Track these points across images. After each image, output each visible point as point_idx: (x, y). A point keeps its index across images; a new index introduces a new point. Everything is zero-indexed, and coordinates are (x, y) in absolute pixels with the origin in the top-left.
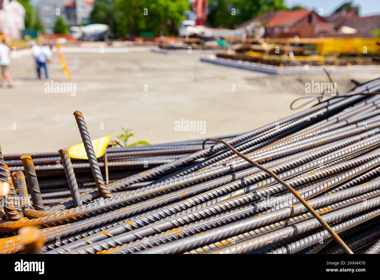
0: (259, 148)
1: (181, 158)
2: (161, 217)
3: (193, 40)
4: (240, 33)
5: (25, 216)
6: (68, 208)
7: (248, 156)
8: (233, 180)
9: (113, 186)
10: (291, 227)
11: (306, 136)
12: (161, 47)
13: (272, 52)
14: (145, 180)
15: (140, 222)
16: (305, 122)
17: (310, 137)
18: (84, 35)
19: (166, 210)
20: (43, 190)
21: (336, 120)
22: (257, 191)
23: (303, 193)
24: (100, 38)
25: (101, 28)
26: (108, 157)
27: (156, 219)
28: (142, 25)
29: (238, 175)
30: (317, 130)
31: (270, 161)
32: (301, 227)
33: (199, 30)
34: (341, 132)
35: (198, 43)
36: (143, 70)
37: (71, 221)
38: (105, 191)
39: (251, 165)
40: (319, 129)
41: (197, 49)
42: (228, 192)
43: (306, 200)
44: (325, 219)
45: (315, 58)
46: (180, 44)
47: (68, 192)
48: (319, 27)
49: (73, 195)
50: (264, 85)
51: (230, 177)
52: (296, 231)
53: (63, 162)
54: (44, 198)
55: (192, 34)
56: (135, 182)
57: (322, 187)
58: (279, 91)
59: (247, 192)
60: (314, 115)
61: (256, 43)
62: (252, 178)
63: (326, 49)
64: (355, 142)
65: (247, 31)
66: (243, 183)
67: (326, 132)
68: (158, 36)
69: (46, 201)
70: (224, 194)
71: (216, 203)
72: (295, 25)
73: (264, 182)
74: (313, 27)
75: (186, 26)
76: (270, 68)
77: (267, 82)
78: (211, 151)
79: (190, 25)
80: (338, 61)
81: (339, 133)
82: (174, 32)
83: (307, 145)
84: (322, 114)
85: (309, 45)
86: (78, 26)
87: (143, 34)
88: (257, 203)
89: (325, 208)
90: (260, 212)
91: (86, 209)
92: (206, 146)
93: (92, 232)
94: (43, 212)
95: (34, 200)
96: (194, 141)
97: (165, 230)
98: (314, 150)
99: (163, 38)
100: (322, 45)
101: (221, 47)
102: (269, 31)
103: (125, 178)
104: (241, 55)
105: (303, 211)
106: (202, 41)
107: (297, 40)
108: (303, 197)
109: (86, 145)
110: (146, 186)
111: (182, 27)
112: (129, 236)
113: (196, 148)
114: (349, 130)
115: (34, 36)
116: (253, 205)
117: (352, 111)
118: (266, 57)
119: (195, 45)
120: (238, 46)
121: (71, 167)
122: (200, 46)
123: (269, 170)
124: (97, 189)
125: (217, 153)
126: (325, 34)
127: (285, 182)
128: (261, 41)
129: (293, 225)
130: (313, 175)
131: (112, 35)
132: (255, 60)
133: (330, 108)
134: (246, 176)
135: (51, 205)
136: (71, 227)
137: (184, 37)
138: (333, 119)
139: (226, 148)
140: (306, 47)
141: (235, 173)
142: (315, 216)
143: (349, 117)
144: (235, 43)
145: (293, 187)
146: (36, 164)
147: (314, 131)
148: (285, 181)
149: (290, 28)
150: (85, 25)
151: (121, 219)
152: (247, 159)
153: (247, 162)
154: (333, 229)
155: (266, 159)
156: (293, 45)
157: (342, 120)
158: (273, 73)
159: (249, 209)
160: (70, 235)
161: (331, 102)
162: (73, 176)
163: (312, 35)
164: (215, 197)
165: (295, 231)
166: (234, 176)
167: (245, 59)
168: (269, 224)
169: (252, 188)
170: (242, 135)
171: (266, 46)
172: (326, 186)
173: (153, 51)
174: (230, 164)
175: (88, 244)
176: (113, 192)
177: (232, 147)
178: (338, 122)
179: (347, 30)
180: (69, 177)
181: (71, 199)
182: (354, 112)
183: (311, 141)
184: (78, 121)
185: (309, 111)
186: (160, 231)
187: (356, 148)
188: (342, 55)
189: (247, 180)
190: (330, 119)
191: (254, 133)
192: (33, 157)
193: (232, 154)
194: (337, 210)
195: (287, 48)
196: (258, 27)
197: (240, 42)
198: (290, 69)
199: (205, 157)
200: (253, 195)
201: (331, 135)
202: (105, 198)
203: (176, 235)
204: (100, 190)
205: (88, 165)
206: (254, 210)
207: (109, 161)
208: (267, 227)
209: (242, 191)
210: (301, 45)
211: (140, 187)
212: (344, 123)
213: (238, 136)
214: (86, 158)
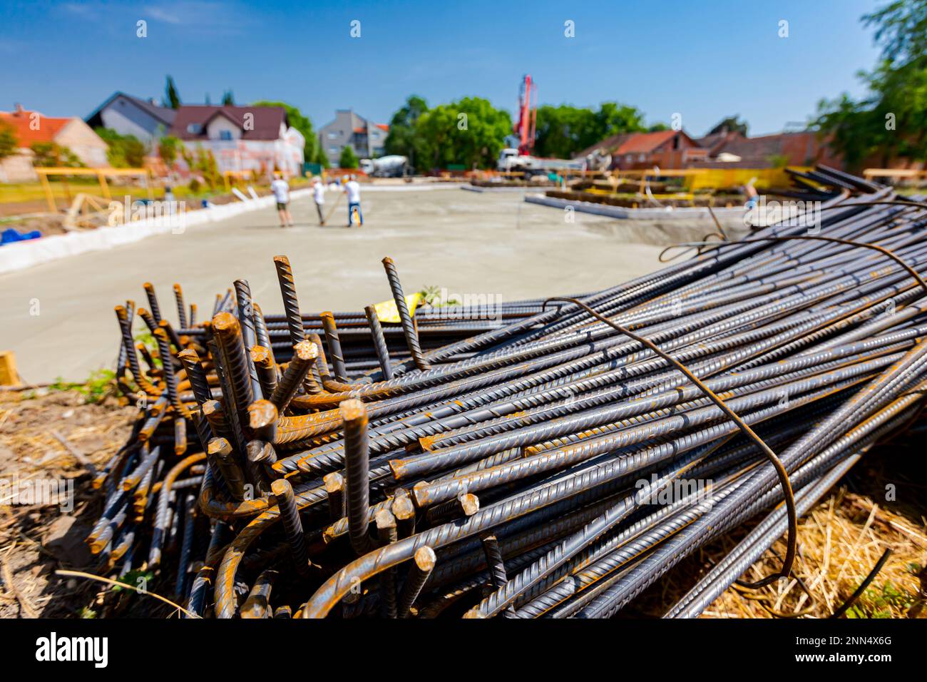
0: (622, 311)
1: (515, 323)
2: (499, 397)
3: (515, 174)
4: (578, 164)
5: (325, 388)
6: (379, 381)
7: (613, 320)
8: (592, 352)
9: (432, 355)
10: (680, 417)
11: (689, 296)
12: (473, 184)
13: (622, 189)
14: (466, 351)
15: (470, 402)
16: (685, 277)
17: (694, 297)
18: (377, 169)
19: (505, 388)
20: (347, 358)
21: (730, 275)
22: (626, 367)
23: (698, 370)
24: (396, 173)
25: (398, 160)
26: (418, 320)
27: (492, 400)
28: (450, 155)
29: (598, 345)
30: (703, 288)
31: (641, 328)
32: (694, 417)
33: (523, 160)
34: (740, 291)
35: (522, 178)
36: (452, 213)
37: (383, 397)
38: (422, 362)
39: (618, 331)
40: (706, 287)
41: (522, 186)
42: (586, 367)
43: (701, 380)
44: (732, 406)
45: (682, 196)
46: (498, 179)
47: (378, 363)
48: (688, 154)
49: (383, 365)
50: (611, 232)
51: (587, 348)
52: (687, 422)
53: (370, 324)
54: (348, 369)
55: (514, 165)
56: (454, 353)
57: (718, 365)
58: (631, 241)
59: (612, 369)
60: (698, 268)
61: (600, 177)
62: (618, 349)
63: (697, 185)
64: (761, 305)
65: (588, 162)
66: (606, 356)
67: (717, 291)
68: (471, 169)
69: (352, 373)
70: (580, 369)
71: (571, 381)
72: (654, 152)
73: (636, 356)
74: (681, 154)
75: (507, 155)
76: (619, 209)
77: (615, 228)
78: (557, 313)
79: (512, 155)
80: (713, 200)
81: (737, 292)
82: (490, 164)
83: (693, 307)
84: (700, 270)
85: (672, 178)
86: (370, 158)
87: (450, 167)
88: (627, 382)
89: (726, 393)
90: (632, 395)
91: (402, 383)
92: (547, 309)
93: (418, 410)
94: (347, 385)
95: (336, 369)
96: (527, 302)
97: (505, 414)
98: (701, 314)
99: (476, 172)
100: (692, 178)
101: (554, 183)
102: (617, 160)
103: (440, 347)
104: (579, 193)
105: (696, 395)
106: (528, 175)
107: (657, 172)
108: (696, 374)
109: (398, 301)
110: (469, 358)
111: (503, 156)
112: (460, 419)
113: (534, 311)
114: (750, 288)
115: (317, 172)
116: (622, 385)
117: (753, 263)
118: (613, 195)
119: (518, 181)
120: (575, 182)
121: (381, 331)
122: (525, 182)
123: (644, 338)
124: (411, 359)
125: (564, 317)
126: (696, 163)
127: (669, 356)
128: (608, 174)
129: (681, 414)
130: (704, 349)
131: (412, 168)
132: (599, 200)
133: (721, 258)
134: (609, 347)
135: (354, 378)
136: (384, 405)
137: (505, 170)
138: (726, 273)
139: (580, 308)
140: (668, 182)
141: (594, 343)
142: (716, 402)
143: (749, 271)
144: (571, 177)
145: (681, 362)
146: (338, 327)
147: (699, 290)
148: (669, 353)
149: (647, 155)
150: (379, 157)
151: (446, 397)
152: (611, 325)
153: (611, 328)
154: (742, 420)
155: (635, 325)
156: (651, 178)
157: (739, 275)
158: (624, 217)
159: (617, 390)
160: (383, 415)
161: (722, 250)
162: (383, 341)
163: (678, 166)
164: (569, 373)
165: (685, 422)
166: (592, 346)
167: (585, 199)
168: (648, 411)
169: (619, 362)
170: (594, 295)
171: (613, 181)
172: (723, 362)
173: (463, 189)
174: (587, 330)
175: (407, 427)
176: (432, 363)
177: (589, 308)
178: (733, 277)
179: (727, 157)
180: (378, 342)
181: (380, 370)
182: (756, 265)
183: (698, 303)
184: (388, 270)
185: (687, 264)
186: (498, 415)
187: (747, 319)
188: (719, 192)
189: (611, 352)
190: (721, 273)
191: (615, 290)
192: (336, 318)
193: (590, 316)
194: (742, 396)
195: (643, 183)
196: (603, 156)
197: (578, 176)
198: (646, 211)
199: (544, 323)
200: (621, 372)
201: (725, 295)
202: (423, 370)
203: (520, 421)
204: (416, 359)
205: (401, 329)
206: (624, 392)
207: (419, 325)
208: (646, 416)
209: (606, 366)
210: (662, 179)
211: (463, 359)
212: (742, 279)
213: (590, 296)
214: (398, 320)
